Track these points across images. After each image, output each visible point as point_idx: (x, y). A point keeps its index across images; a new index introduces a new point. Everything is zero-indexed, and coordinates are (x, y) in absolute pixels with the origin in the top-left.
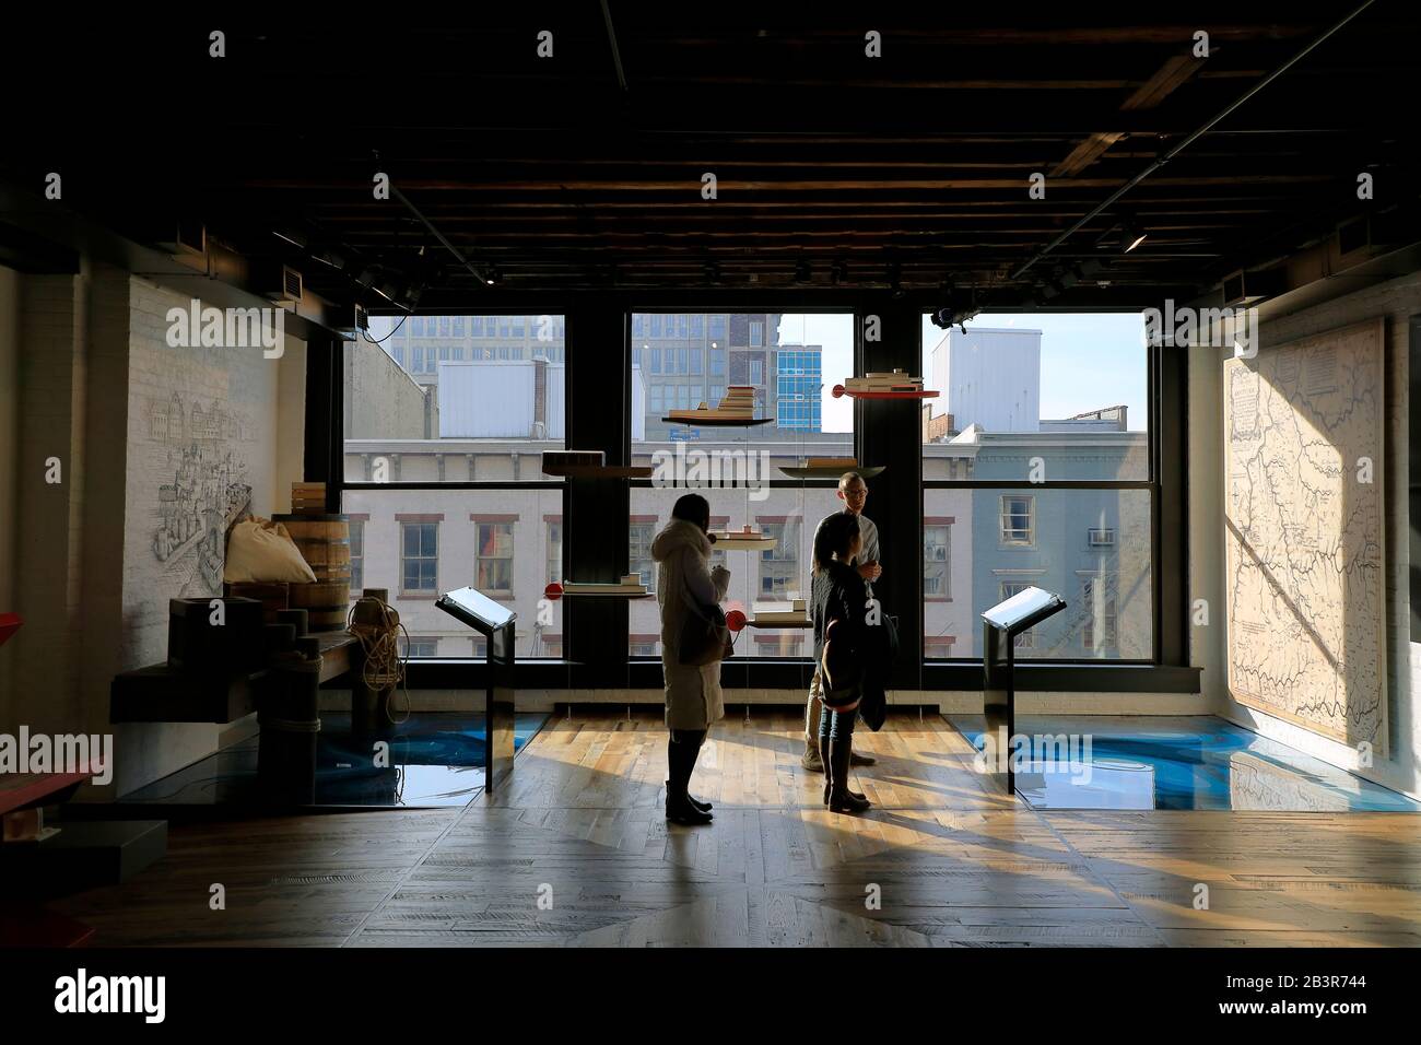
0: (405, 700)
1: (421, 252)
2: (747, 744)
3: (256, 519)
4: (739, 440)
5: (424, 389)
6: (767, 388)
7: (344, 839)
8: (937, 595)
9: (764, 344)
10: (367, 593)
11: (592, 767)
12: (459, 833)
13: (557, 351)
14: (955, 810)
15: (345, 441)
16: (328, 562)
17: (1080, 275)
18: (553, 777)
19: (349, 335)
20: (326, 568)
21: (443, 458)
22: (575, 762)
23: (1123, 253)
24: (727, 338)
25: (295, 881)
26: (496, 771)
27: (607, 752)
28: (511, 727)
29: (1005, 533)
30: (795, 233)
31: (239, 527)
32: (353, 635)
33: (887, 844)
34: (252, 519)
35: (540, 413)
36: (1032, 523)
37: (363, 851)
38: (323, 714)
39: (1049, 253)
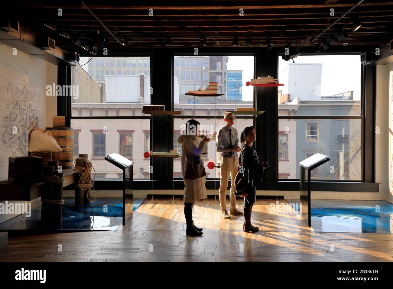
0: (94, 193)
1: (98, 33)
2: (215, 209)
3: (40, 129)
4: (213, 103)
5: (100, 85)
6: (223, 85)
7: (72, 241)
8: (283, 159)
9: (222, 70)
10: (80, 155)
11: (160, 216)
12: (113, 239)
13: (148, 72)
14: (289, 232)
15: (72, 103)
16: (66, 144)
17: (336, 41)
18: (147, 220)
19: (73, 63)
20: (65, 147)
21: (107, 109)
22: (154, 215)
23: (353, 32)
24: (209, 68)
25: (54, 256)
26: (126, 218)
27: (165, 212)
28: (132, 203)
29: (308, 137)
30: (233, 26)
31: (33, 132)
32: (75, 170)
33: (265, 243)
34: (38, 129)
35: (142, 94)
36: (318, 133)
37: (79, 245)
38: (64, 198)
39: (325, 32)
